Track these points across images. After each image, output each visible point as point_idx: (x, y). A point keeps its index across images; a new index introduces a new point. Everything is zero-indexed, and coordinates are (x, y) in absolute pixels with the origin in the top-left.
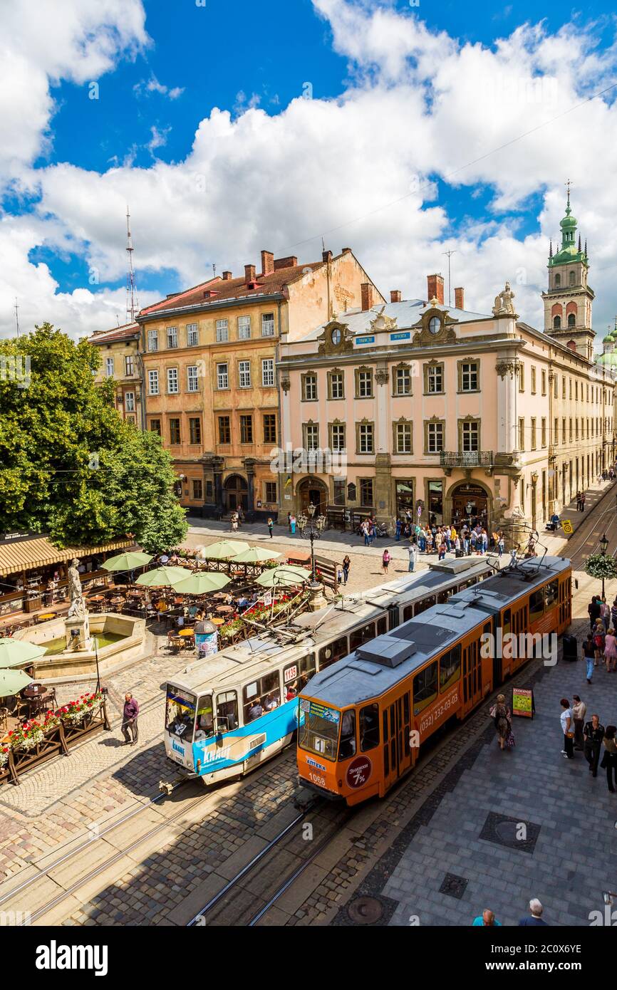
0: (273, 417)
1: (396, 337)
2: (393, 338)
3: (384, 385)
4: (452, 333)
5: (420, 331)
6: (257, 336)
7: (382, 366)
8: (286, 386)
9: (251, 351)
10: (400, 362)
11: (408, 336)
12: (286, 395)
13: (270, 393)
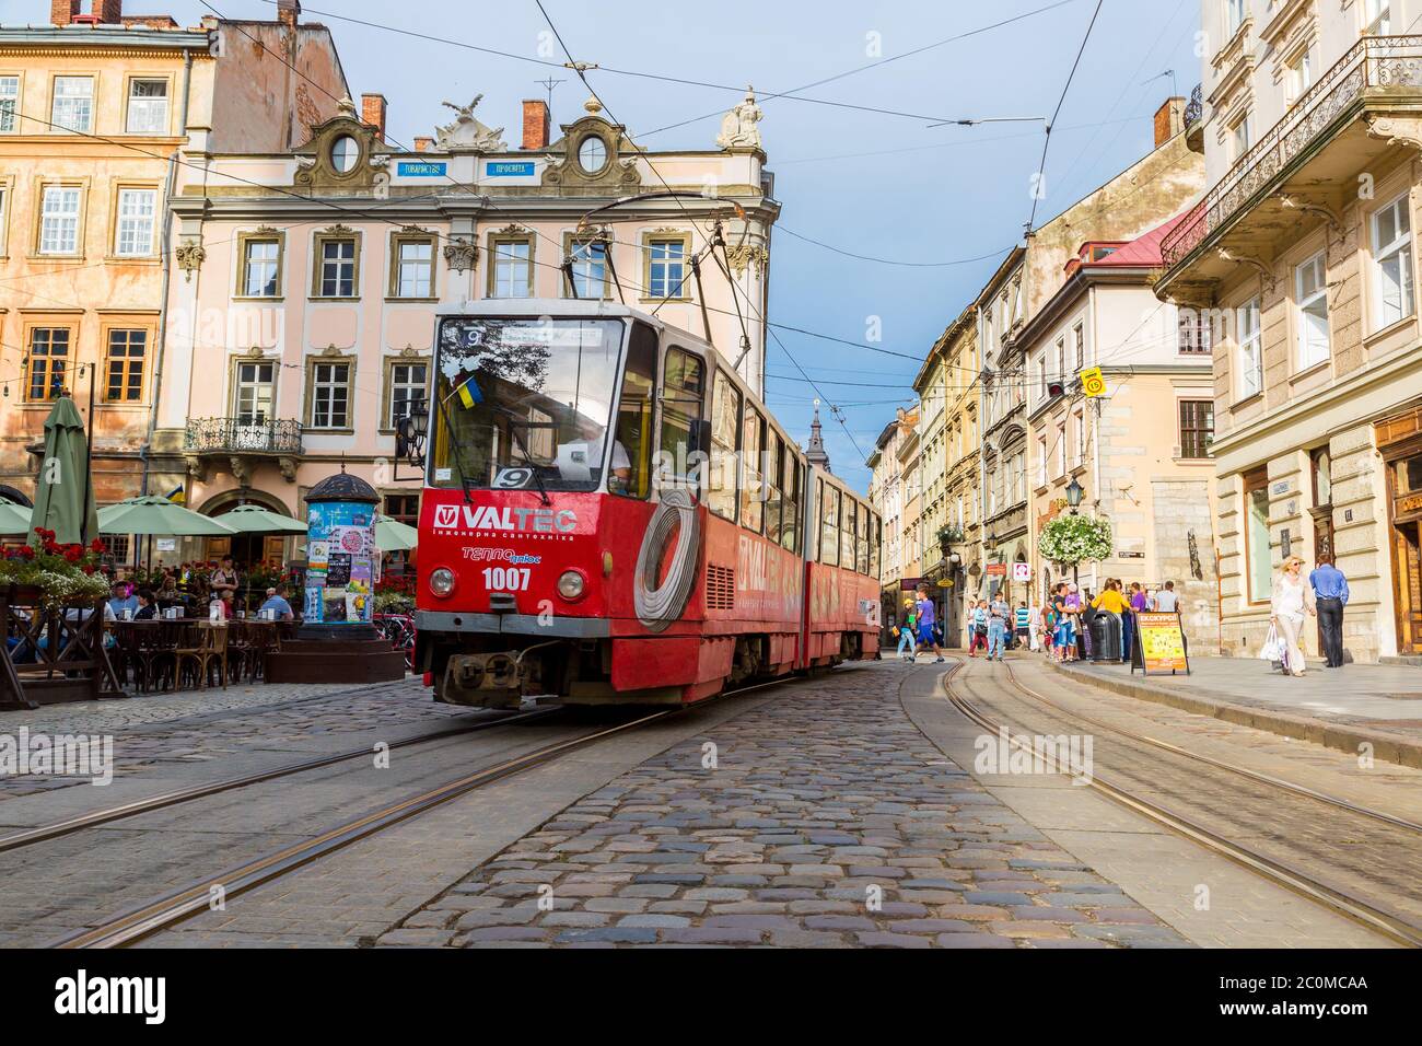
0: (139, 336)
1: (500, 169)
2: (491, 170)
3: (466, 272)
4: (630, 175)
5: (559, 162)
6: (111, 128)
7: (463, 226)
8: (193, 256)
9: (90, 164)
10: (508, 225)
11: (529, 170)
12: (188, 280)
13: (138, 273)
